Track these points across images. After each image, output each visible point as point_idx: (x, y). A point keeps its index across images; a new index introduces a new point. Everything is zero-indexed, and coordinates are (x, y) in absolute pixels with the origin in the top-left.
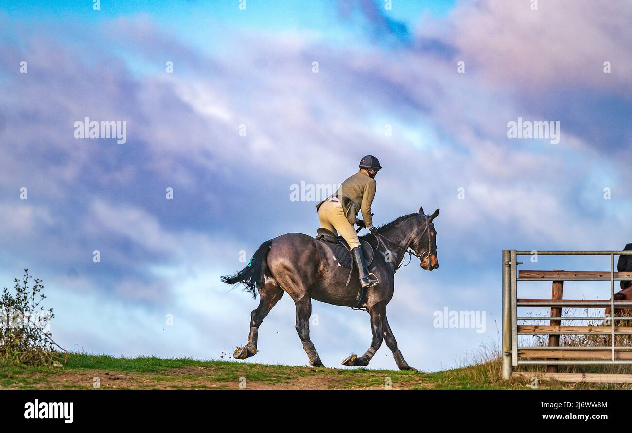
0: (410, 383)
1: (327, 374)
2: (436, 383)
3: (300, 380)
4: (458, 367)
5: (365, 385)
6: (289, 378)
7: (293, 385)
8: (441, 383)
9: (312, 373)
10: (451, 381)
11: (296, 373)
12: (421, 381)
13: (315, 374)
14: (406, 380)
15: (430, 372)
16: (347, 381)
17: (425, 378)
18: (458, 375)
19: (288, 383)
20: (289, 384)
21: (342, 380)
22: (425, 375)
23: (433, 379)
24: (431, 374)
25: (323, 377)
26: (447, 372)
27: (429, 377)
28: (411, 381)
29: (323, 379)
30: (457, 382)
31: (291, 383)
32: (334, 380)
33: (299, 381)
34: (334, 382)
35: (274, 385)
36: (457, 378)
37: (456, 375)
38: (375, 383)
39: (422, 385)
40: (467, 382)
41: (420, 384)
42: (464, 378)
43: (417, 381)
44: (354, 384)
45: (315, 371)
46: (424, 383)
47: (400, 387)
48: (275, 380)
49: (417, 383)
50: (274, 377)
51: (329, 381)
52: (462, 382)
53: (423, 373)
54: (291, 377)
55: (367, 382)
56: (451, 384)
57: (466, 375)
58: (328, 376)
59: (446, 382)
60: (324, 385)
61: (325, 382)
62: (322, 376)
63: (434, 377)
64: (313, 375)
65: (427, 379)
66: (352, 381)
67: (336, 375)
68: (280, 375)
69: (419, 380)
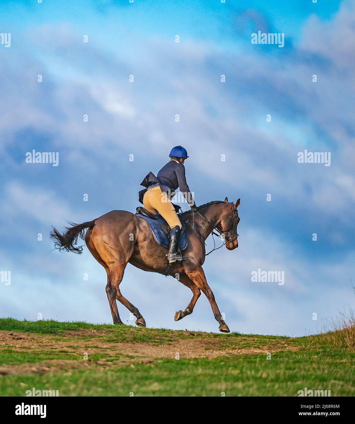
0: (277, 347)
1: (204, 338)
2: (299, 346)
3: (181, 343)
4: (319, 333)
5: (237, 347)
6: (171, 341)
7: (175, 346)
8: (304, 347)
9: (191, 336)
10: (313, 345)
11: (177, 336)
12: (286, 345)
13: (194, 337)
14: (273, 344)
15: (294, 337)
16: (221, 343)
17: (290, 342)
18: (319, 339)
19: (170, 344)
20: (171, 346)
21: (217, 343)
22: (290, 339)
23: (297, 343)
24: (295, 338)
25: (200, 340)
26: (309, 337)
27: (293, 341)
28: (278, 345)
29: (201, 342)
30: (318, 346)
31: (172, 345)
32: (210, 343)
33: (180, 343)
34: (211, 345)
35: (158, 346)
36: (318, 342)
37: (318, 340)
38: (246, 346)
39: (287, 348)
40: (327, 346)
41: (286, 347)
42: (324, 343)
43: (283, 344)
44: (228, 347)
45: (194, 335)
46: (289, 347)
47: (268, 349)
48: (158, 342)
49: (283, 347)
50: (158, 339)
51: (206, 344)
52: (323, 346)
53: (289, 338)
54: (172, 339)
55: (239, 345)
56: (313, 348)
57: (326, 340)
58: (205, 339)
59: (308, 346)
60: (202, 347)
61: (202, 345)
62: (200, 339)
63: (298, 342)
64: (192, 338)
65: (292, 343)
66: (226, 343)
67: (212, 338)
68: (163, 338)
69: (285, 344)
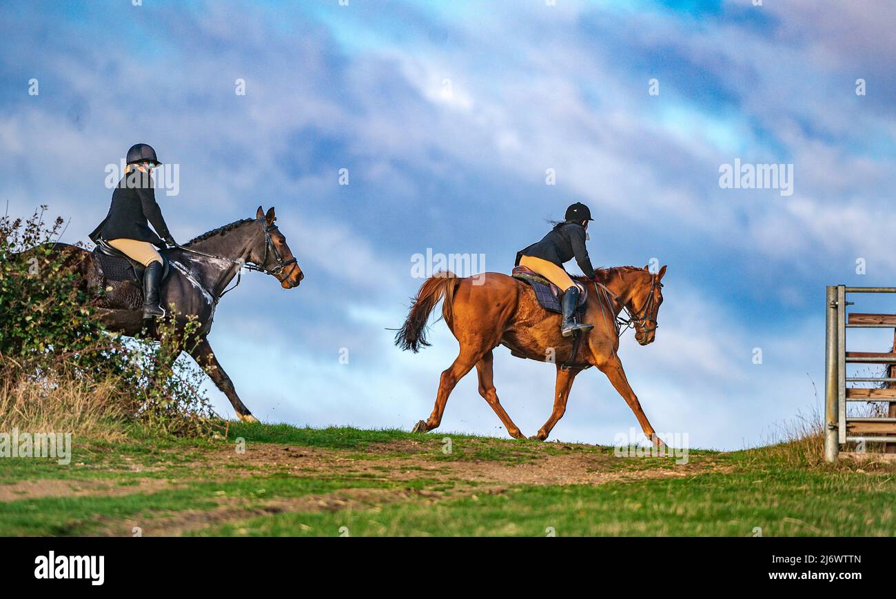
0: (699, 466)
1: (586, 453)
2: (734, 466)
3: (550, 461)
4: (765, 445)
5: (637, 467)
6: (534, 458)
7: (540, 467)
8: (741, 466)
9: (566, 451)
10: (755, 464)
11: (544, 451)
12: (713, 464)
13: (570, 452)
14: (693, 461)
15: (726, 451)
16: (613, 462)
17: (720, 458)
18: (764, 454)
19: (532, 464)
20: (534, 466)
21: (606, 461)
22: (719, 454)
23: (730, 460)
24: (727, 453)
25: (580, 456)
26: (749, 451)
27: (725, 458)
28: (701, 463)
29: (581, 459)
30: (764, 465)
31: (536, 464)
32: (596, 461)
33: (548, 462)
34: (596, 463)
35: (514, 466)
36: (763, 459)
37: (762, 455)
38: (652, 466)
39: (715, 469)
40: (777, 465)
41: (713, 467)
42: (772, 460)
43: (709, 463)
44: (623, 467)
45: (570, 449)
46: (718, 466)
47: (685, 471)
48: (515, 460)
49: (708, 466)
50: (514, 456)
51: (589, 462)
52: (770, 464)
53: (718, 453)
54: (536, 456)
55: (641, 464)
56: (756, 468)
57: (776, 455)
58: (588, 455)
59: (748, 465)
60: (582, 467)
61: (583, 464)
62: (579, 454)
63: (732, 458)
64: (568, 454)
65: (723, 460)
66: (620, 461)
67: (599, 454)
68: (522, 454)
69: (711, 462)
